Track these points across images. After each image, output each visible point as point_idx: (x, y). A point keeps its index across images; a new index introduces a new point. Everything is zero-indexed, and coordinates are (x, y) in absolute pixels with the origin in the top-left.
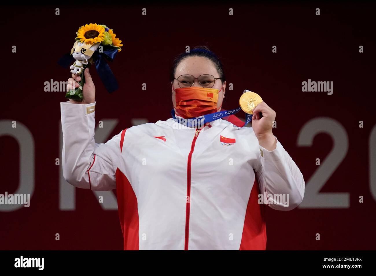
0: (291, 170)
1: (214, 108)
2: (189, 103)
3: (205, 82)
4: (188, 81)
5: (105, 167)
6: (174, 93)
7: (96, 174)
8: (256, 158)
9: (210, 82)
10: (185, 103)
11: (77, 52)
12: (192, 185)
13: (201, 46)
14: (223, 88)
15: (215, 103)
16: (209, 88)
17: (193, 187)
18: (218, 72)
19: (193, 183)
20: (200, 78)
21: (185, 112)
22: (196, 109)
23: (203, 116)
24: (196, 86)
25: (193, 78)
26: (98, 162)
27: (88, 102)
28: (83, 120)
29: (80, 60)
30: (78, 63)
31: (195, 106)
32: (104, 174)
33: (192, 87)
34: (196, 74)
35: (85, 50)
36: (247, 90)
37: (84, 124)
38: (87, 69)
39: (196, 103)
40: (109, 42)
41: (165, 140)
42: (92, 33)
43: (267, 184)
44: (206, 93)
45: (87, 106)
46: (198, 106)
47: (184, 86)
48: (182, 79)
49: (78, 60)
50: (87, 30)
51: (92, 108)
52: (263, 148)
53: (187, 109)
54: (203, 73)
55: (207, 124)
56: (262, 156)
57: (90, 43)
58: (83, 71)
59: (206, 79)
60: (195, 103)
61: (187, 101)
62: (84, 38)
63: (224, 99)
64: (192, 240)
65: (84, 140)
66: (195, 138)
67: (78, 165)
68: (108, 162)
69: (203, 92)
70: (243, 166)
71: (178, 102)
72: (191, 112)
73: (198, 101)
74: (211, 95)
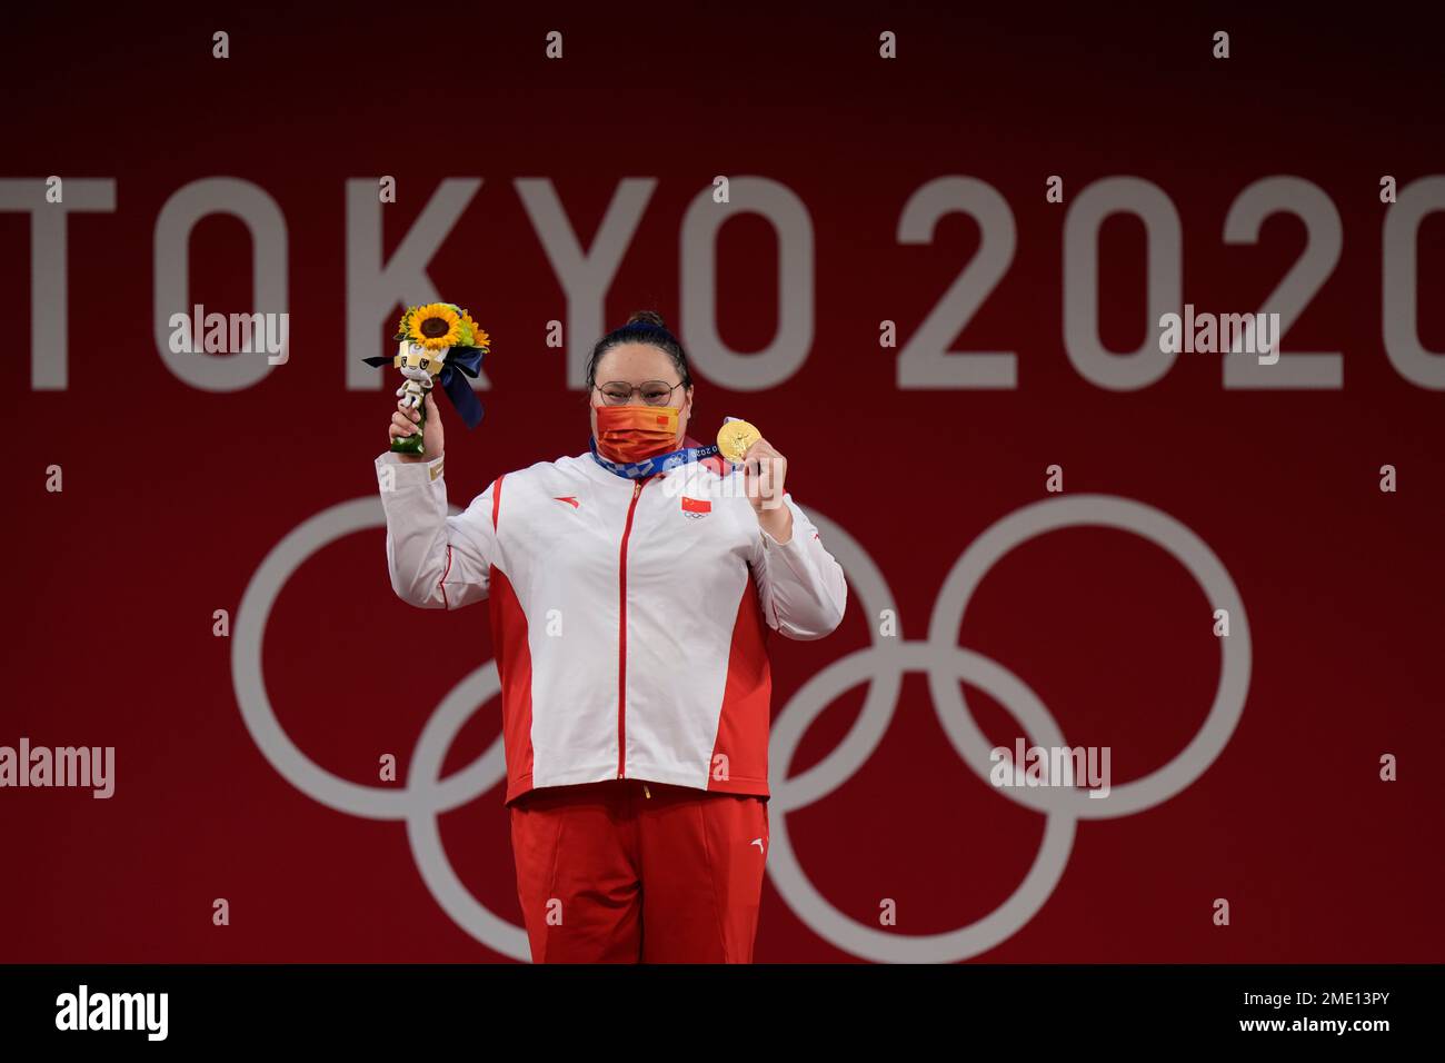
0: (820, 568)
1: (671, 443)
2: (622, 436)
3: (653, 393)
4: (621, 392)
5: (469, 567)
6: (594, 415)
7: (455, 586)
8: (750, 544)
9: (662, 394)
10: (615, 437)
11: (411, 367)
12: (628, 599)
13: (645, 312)
14: (687, 398)
15: (672, 434)
16: (660, 405)
17: (631, 604)
18: (678, 372)
19: (631, 596)
20: (643, 388)
21: (615, 451)
22: (636, 449)
23: (649, 461)
24: (636, 403)
25: (629, 388)
26: (457, 562)
27: (433, 458)
28: (425, 492)
29: (418, 381)
30: (412, 386)
31: (634, 443)
32: (470, 585)
33: (629, 404)
34: (634, 378)
35: (428, 362)
36: (730, 418)
37: (428, 499)
38: (430, 395)
39: (636, 436)
40: (469, 341)
41: (576, 505)
42: (434, 325)
43: (776, 596)
44: (655, 417)
45: (431, 464)
46: (641, 443)
47: (612, 402)
48: (609, 388)
49: (413, 380)
50: (423, 318)
51: (438, 466)
52: (767, 534)
53: (619, 447)
54: (649, 377)
55: (656, 474)
56: (766, 547)
57: (435, 347)
58: (424, 400)
59: (654, 389)
60: (632, 438)
61: (619, 432)
62: (422, 337)
63: (689, 421)
64: (633, 704)
65: (431, 529)
66: (634, 501)
67: (423, 575)
68: (472, 558)
69: (648, 415)
70: (725, 559)
71: (601, 434)
72: (627, 453)
73: (641, 434)
74: (663, 420)
